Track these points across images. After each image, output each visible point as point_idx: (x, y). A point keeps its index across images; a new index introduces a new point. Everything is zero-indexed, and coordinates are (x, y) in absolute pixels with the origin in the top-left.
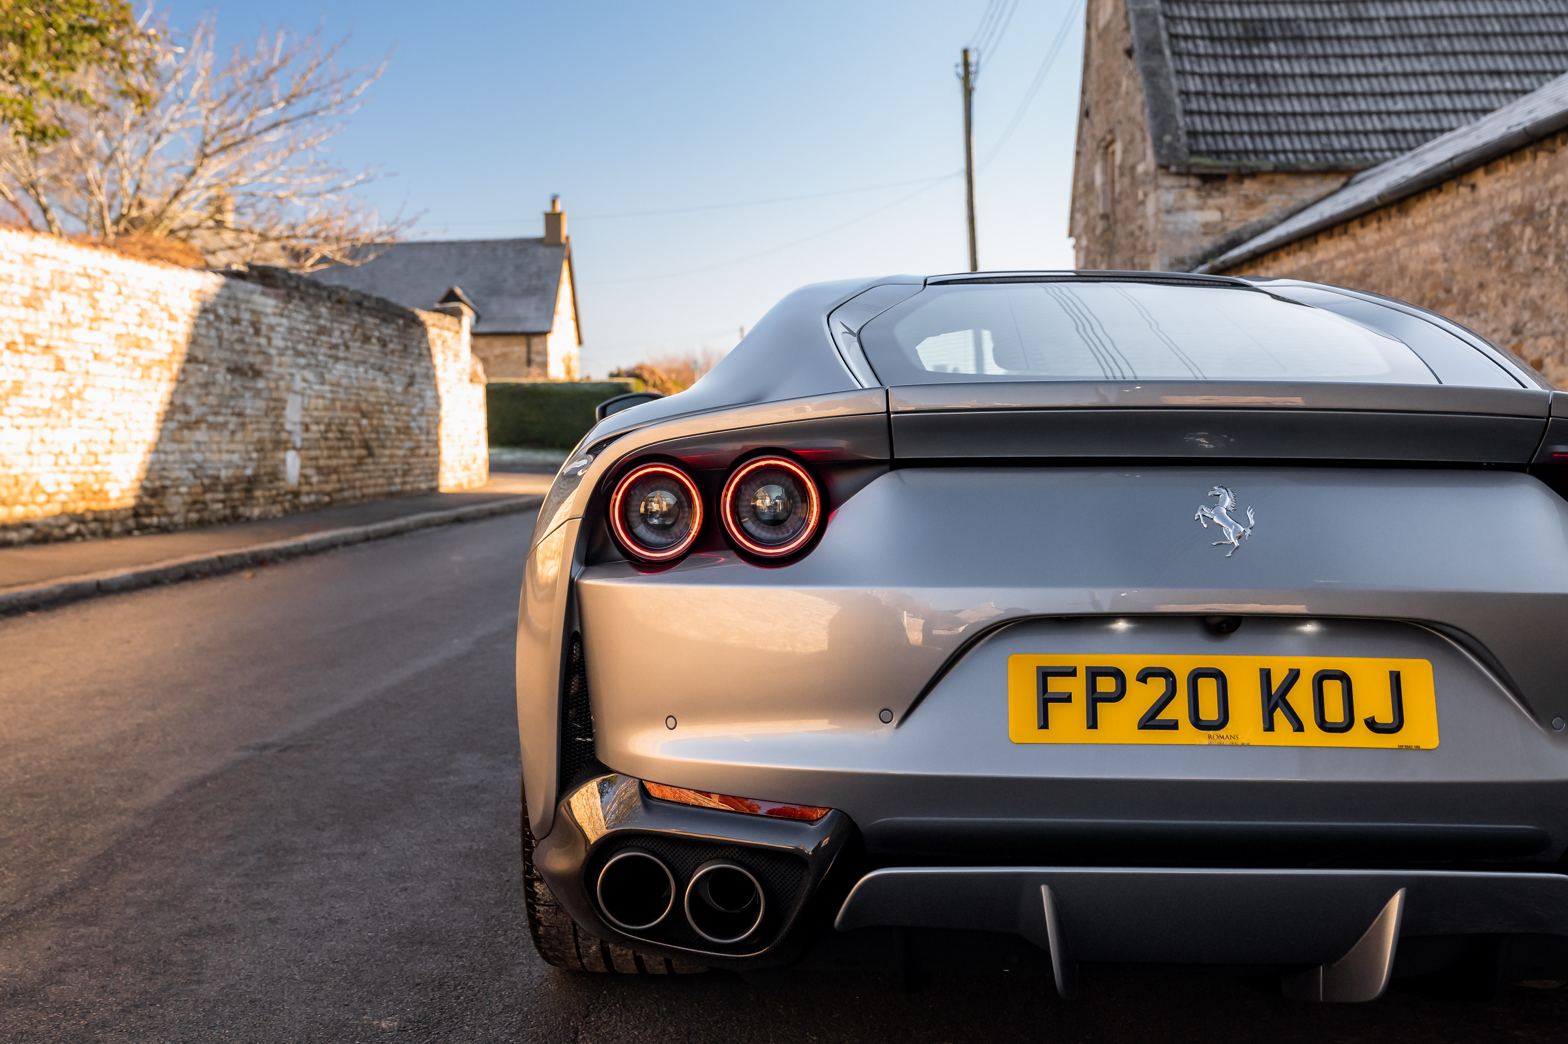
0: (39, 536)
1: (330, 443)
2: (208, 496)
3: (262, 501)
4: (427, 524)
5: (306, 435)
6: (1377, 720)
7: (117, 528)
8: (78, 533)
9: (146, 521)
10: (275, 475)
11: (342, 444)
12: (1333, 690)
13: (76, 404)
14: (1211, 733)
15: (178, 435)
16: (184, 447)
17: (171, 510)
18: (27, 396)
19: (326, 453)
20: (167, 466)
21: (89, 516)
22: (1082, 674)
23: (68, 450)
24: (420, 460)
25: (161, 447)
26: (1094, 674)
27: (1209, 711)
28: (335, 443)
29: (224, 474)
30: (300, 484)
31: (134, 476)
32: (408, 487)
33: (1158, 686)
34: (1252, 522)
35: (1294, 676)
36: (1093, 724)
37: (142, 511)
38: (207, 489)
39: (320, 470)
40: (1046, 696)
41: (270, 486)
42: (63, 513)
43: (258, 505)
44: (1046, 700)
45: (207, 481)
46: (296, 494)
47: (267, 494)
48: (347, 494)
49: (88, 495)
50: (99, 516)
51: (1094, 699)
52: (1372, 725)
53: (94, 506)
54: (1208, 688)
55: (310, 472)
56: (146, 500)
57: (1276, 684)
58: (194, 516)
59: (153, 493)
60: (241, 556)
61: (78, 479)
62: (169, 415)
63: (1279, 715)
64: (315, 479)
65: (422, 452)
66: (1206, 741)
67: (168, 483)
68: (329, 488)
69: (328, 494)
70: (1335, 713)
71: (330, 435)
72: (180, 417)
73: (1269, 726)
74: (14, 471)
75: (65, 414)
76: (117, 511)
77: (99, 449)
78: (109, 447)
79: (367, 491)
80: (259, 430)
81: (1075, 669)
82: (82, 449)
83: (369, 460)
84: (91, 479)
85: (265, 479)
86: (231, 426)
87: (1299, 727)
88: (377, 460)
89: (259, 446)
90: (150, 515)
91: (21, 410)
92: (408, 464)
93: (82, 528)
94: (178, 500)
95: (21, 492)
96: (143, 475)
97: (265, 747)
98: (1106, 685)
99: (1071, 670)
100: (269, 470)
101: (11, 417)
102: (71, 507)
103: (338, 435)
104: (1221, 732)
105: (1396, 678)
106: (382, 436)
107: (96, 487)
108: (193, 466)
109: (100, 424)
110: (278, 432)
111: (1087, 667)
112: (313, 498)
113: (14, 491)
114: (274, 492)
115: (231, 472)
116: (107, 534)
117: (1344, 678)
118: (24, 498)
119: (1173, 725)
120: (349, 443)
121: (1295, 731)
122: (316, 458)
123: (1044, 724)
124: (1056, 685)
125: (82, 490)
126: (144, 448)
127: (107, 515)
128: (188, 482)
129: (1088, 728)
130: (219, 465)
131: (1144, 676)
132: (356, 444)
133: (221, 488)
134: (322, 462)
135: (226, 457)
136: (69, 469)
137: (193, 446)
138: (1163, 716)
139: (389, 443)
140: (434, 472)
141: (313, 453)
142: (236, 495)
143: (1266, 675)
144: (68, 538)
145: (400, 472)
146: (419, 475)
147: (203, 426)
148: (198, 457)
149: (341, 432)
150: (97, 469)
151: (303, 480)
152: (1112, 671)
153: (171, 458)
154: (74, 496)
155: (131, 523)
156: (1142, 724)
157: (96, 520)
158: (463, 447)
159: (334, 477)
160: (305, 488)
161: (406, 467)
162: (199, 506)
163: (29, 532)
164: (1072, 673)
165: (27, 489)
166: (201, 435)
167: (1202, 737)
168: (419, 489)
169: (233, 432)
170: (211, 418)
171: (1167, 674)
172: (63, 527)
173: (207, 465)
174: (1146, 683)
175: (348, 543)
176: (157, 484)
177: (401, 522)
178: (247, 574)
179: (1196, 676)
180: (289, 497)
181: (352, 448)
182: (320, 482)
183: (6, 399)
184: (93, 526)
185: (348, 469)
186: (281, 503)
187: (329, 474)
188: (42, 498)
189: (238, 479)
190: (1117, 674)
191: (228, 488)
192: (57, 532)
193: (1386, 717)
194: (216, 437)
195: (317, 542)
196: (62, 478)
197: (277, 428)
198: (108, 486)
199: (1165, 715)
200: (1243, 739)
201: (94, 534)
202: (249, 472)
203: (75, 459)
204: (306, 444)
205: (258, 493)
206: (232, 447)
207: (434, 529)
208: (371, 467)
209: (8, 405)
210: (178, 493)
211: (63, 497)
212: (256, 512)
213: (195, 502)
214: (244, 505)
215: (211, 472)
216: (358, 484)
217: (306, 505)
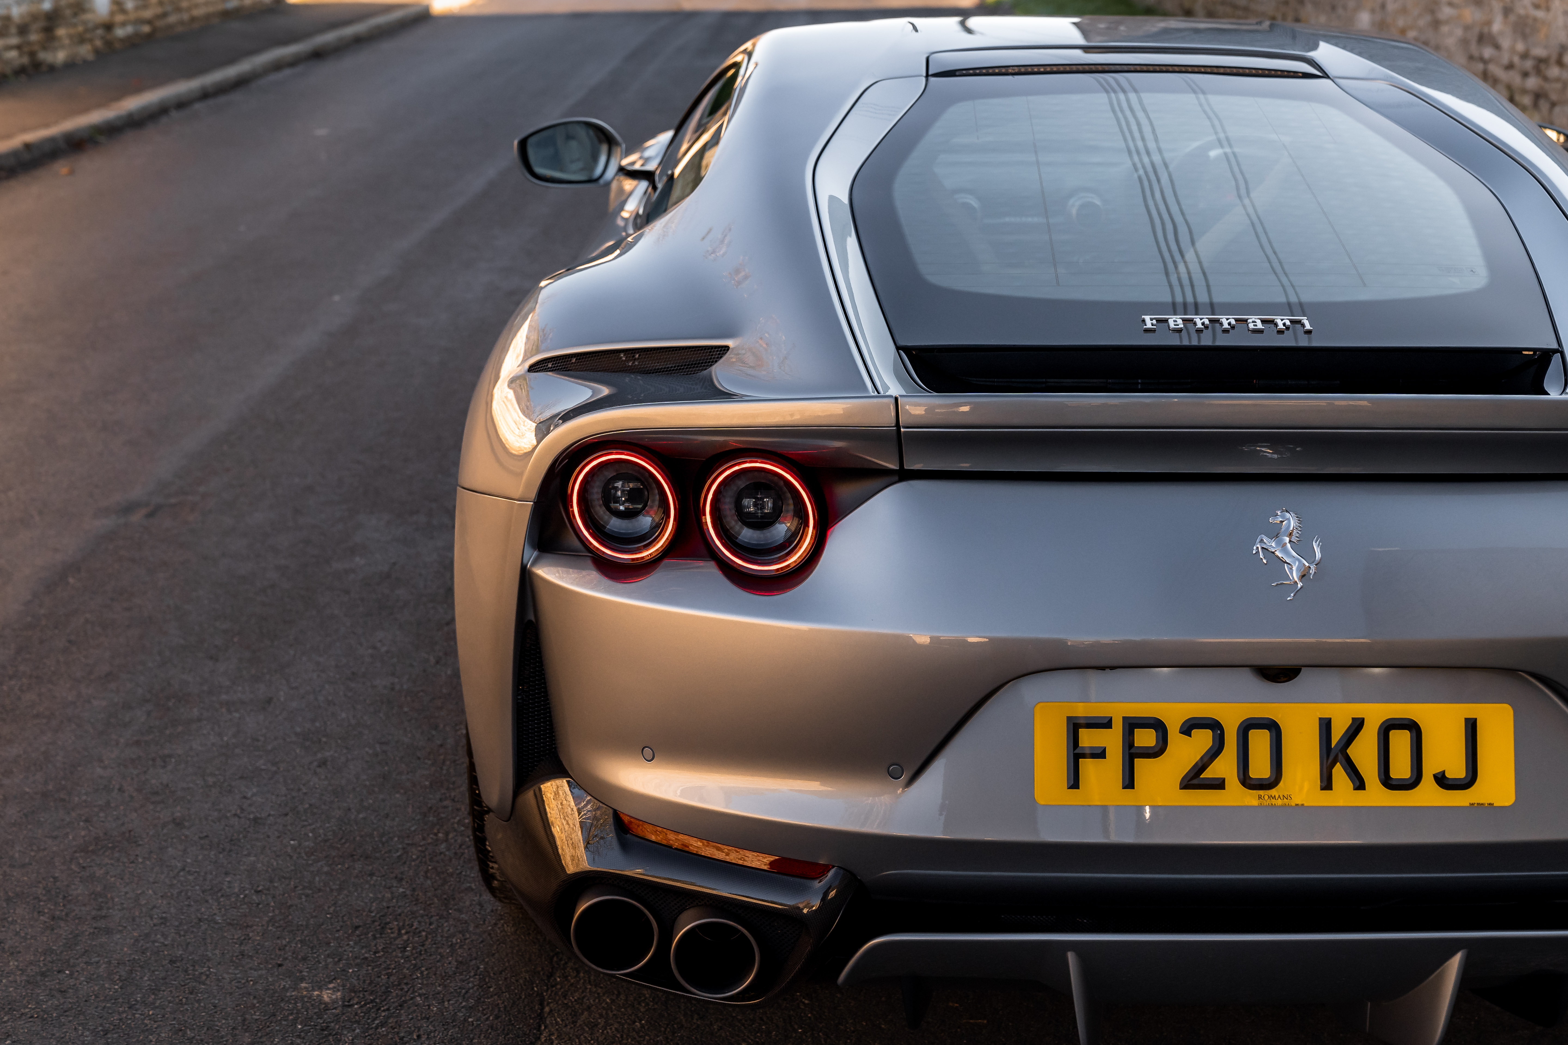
3: (67, 41)
4: (277, 66)
6: (1447, 775)
10: (81, 6)
12: (1401, 741)
14: (1262, 792)
22: (1118, 725)
26: (1132, 725)
27: (1260, 768)
29: (15, 12)
30: (112, 13)
33: (1203, 739)
34: (1318, 555)
35: (1357, 725)
36: (1129, 783)
40: (1076, 751)
41: (75, 20)
43: (62, 47)
44: (1077, 755)
46: (108, 27)
47: (72, 31)
48: (172, 19)
51: (1132, 754)
52: (1442, 780)
54: (1260, 741)
57: (1337, 734)
60: (52, 140)
63: (1339, 772)
66: (1255, 803)
68: (149, 13)
69: (149, 22)
70: (1401, 768)
73: (1327, 784)
79: (197, 12)
81: (1111, 719)
85: (68, 12)
87: (1360, 785)
97: (129, 508)
98: (1145, 738)
99: (1105, 721)
104: (1273, 792)
105: (1471, 726)
111: (1124, 718)
112: (129, 30)
114: (80, 29)
115: (23, 9)
117: (1413, 727)
119: (1219, 784)
121: (1355, 789)
123: (1074, 783)
124: (1088, 739)
129: (1124, 788)
131: (1188, 728)
133: (13, 30)
138: (1207, 774)
142: (34, 37)
143: (1326, 725)
151: (115, 8)
152: (1152, 722)
156: (1185, 783)
160: (119, 18)
164: (1107, 724)
167: (1251, 798)
171: (1214, 726)
174: (1190, 736)
175: (181, 104)
178: (61, 167)
179: (1247, 727)
180: (100, 32)
182: (137, 8)
186: (91, 40)
189: (35, 17)
190: (1158, 726)
191: (23, 30)
193: (1457, 770)
195: (144, 109)
199: (1210, 773)
200: (1297, 800)
205: (61, 32)
207: (287, 72)
212: (60, 56)
214: (45, 48)
217: (122, 40)
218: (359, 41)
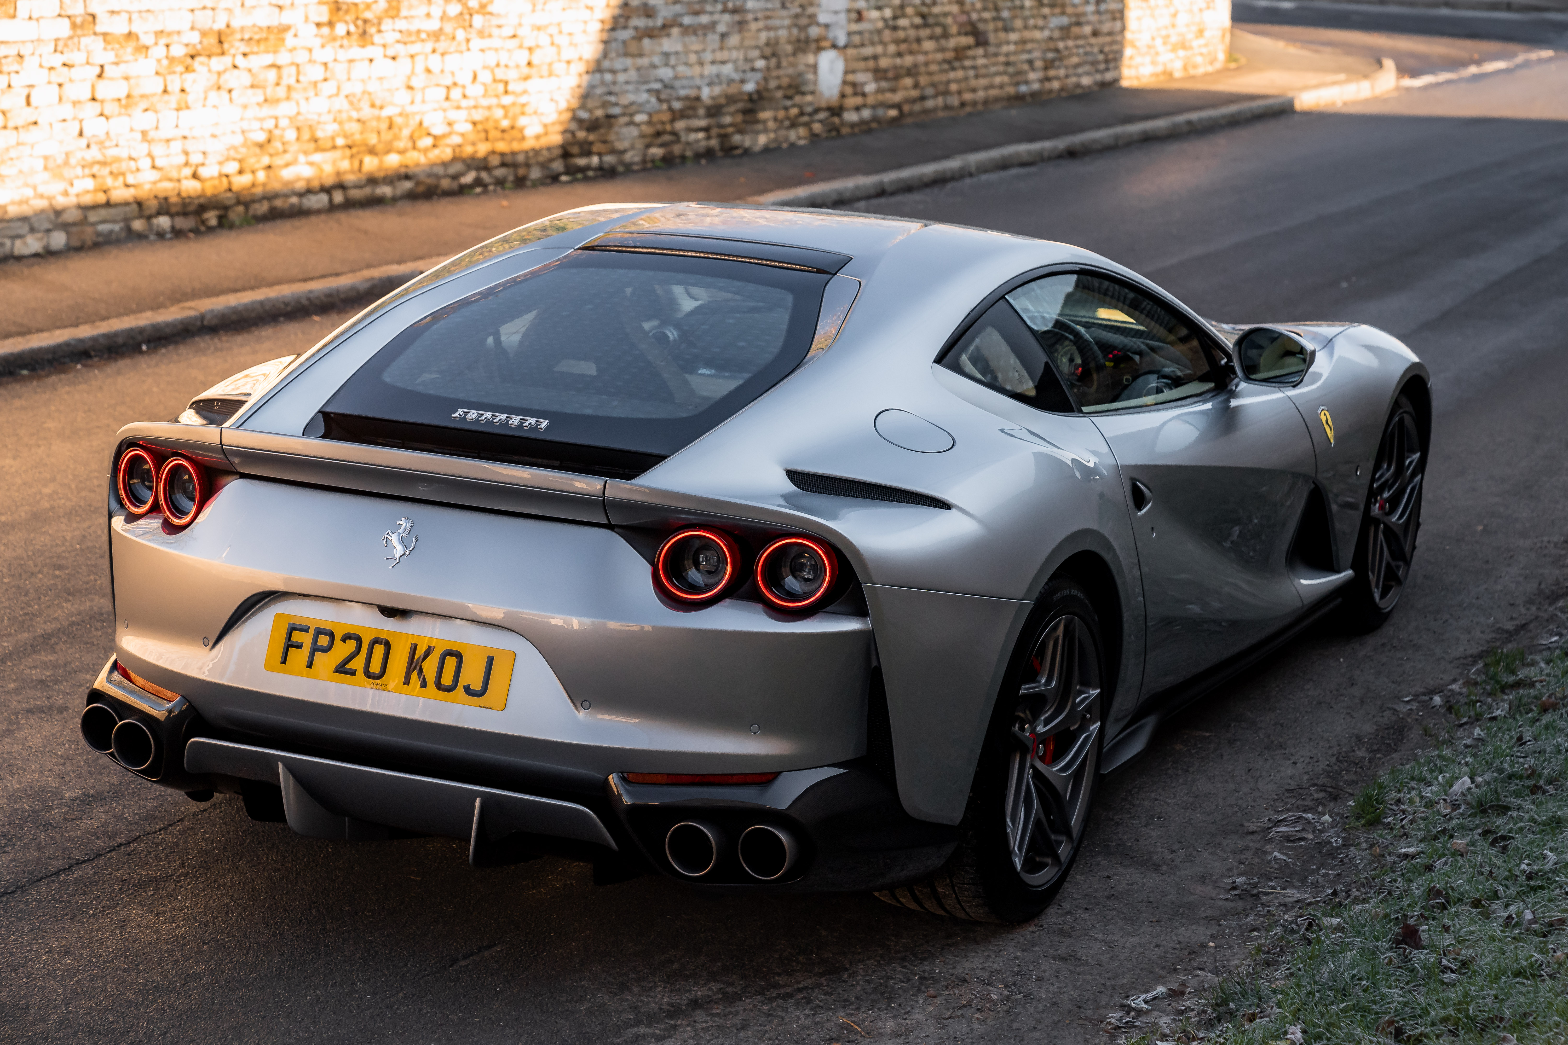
0: (421, 189)
1: (901, 34)
2: (680, 125)
3: (771, 124)
5: (855, 27)
6: (471, 687)
7: (535, 173)
8: (478, 182)
9: (582, 162)
10: (796, 88)
11: (925, 33)
12: (451, 663)
13: (478, 21)
14: (373, 681)
15: (633, 47)
16: (644, 61)
17: (620, 146)
18: (406, 18)
19: (892, 48)
20: (616, 89)
21: (495, 161)
22: (312, 631)
23: (464, 78)
24: (1080, 42)
25: (606, 64)
26: (318, 632)
27: (376, 666)
28: (912, 33)
29: (706, 93)
30: (843, 96)
31: (563, 105)
32: (1056, 85)
33: (351, 646)
35: (430, 651)
36: (310, 665)
37: (575, 150)
38: (676, 115)
39: (879, 74)
40: (289, 643)
41: (788, 103)
42: (455, 159)
43: (766, 131)
44: (290, 645)
45: (677, 105)
46: (836, 111)
47: (781, 114)
48: (930, 104)
49: (493, 134)
50: (509, 159)
51: (316, 648)
52: (468, 690)
53: (501, 147)
54: (379, 652)
55: (860, 77)
56: (581, 135)
57: (418, 654)
58: (656, 152)
59: (593, 126)
61: (478, 116)
62: (618, 23)
63: (415, 675)
64: (870, 88)
65: (1087, 30)
66: (369, 686)
67: (616, 111)
68: (897, 97)
69: (898, 106)
70: (447, 679)
71: (903, 22)
72: (640, 22)
73: (407, 682)
74: (386, 113)
75: (461, 34)
76: (536, 152)
77: (511, 75)
78: (526, 70)
79: (968, 97)
80: (768, 28)
81: (308, 628)
82: (485, 77)
83: (980, 51)
84: (499, 113)
85: (779, 94)
86: (721, 28)
87: (424, 685)
88: (992, 49)
89: (768, 51)
90: (589, 154)
91: (398, 36)
92: (1057, 50)
93: (484, 175)
94: (634, 132)
95: (397, 137)
96: (575, 103)
98: (323, 641)
99: (305, 628)
100: (785, 81)
101: (384, 46)
102: (469, 150)
103: (918, 21)
104: (379, 682)
105: (490, 660)
106: (1005, 14)
107: (505, 124)
108: (657, 86)
109: (514, 43)
110: (803, 28)
111: (315, 627)
112: (866, 114)
113: (387, 136)
114: (794, 111)
115: (717, 90)
116: (520, 183)
117: (459, 657)
118: (401, 145)
119: (353, 673)
120: (938, 31)
121: (421, 687)
122: (875, 58)
123: (284, 661)
124: (297, 637)
125: (482, 128)
126: (581, 67)
127: (521, 158)
128: (648, 108)
129: (307, 667)
130: (698, 82)
131: (345, 638)
132: (954, 30)
133: (701, 112)
134: (884, 63)
135: (710, 70)
136: (464, 103)
137: (656, 60)
139: (1018, 23)
140: (1113, 59)
141: (868, 51)
142: (727, 119)
143: (414, 648)
144: (462, 191)
145: (1039, 64)
146: (1076, 66)
147: (675, 31)
148: (666, 73)
149: (923, 16)
150: (507, 100)
151: (849, 90)
152: (329, 632)
153: (621, 77)
154: (472, 137)
155: (558, 166)
156: (337, 669)
157: (503, 164)
158: (1175, 15)
159: (908, 81)
160: (851, 101)
161: (1050, 55)
162: (667, 138)
163: (408, 185)
164: (306, 630)
165: (406, 133)
166: (671, 44)
167: (368, 683)
168: (1078, 86)
169: (723, 36)
170: (687, 20)
171: (358, 639)
172: (455, 177)
173: (677, 84)
174: (345, 643)
176: (599, 113)
177: (953, 164)
179: (374, 642)
180: (822, 115)
181: (946, 35)
182: (879, 91)
183: (379, 24)
184: (500, 172)
185: (934, 68)
186: (807, 124)
187: (897, 78)
188: (428, 142)
189: (731, 99)
190: (331, 635)
191: (714, 111)
192: (445, 183)
193: (477, 686)
194: (695, 44)
196: (453, 115)
197: (804, 21)
198: (522, 121)
199: (349, 666)
200: (390, 688)
201: (500, 183)
202: (750, 87)
203: (476, 91)
204: (856, 39)
205: (765, 115)
206: (720, 56)
208: (981, 61)
209: (379, 31)
210: (631, 123)
211: (456, 140)
212: (762, 140)
213: (658, 134)
214: (741, 132)
215: (683, 93)
216: (954, 87)
217: (853, 125)
218: (1148, 139)
